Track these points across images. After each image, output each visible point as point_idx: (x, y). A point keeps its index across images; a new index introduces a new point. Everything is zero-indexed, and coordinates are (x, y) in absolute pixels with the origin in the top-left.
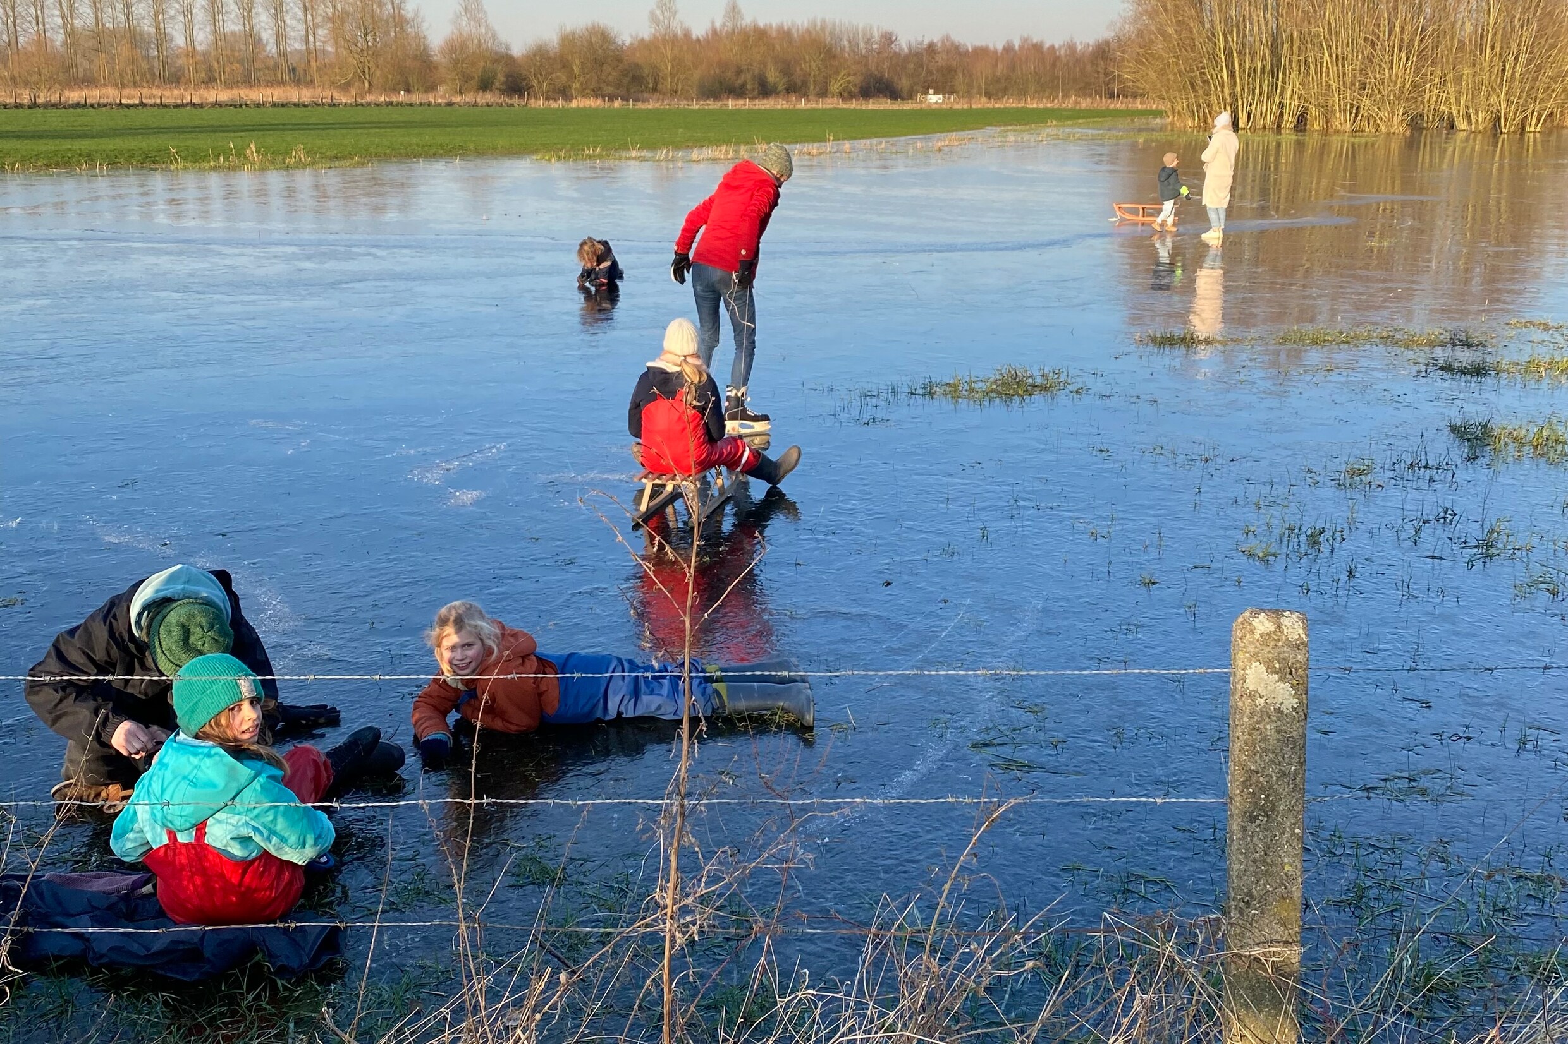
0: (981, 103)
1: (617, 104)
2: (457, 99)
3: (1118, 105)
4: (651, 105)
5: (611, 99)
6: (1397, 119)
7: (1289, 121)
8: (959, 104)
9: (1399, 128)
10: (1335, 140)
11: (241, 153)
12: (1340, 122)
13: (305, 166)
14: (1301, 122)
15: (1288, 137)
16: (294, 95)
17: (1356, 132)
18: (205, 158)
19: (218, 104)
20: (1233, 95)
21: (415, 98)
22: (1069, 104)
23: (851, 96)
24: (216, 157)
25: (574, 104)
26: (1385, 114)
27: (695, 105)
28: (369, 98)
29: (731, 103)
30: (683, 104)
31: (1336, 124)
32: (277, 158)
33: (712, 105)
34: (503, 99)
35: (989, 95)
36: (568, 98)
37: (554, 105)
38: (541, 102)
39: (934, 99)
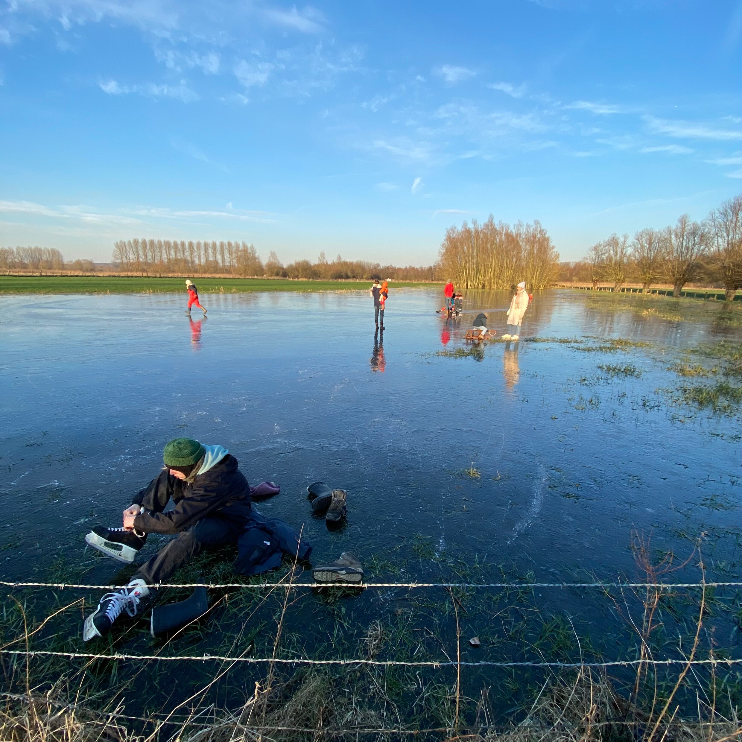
0: (401, 281)
1: (311, 280)
2: (270, 278)
3: (435, 282)
4: (319, 280)
5: (309, 279)
6: (508, 286)
7: (480, 286)
8: (394, 281)
9: (508, 288)
10: (492, 291)
11: (219, 289)
12: (494, 286)
13: (236, 293)
14: (483, 286)
15: (480, 290)
16: (228, 276)
17: (498, 289)
18: (209, 290)
19: (208, 278)
20: (467, 280)
21: (259, 277)
22: (423, 282)
23: (368, 279)
24: (212, 290)
25: (300, 280)
26: (505, 285)
27: (330, 280)
28: (247, 277)
29: (339, 280)
30: (327, 280)
31: (493, 287)
32: (228, 291)
33: (335, 281)
34: (282, 278)
35: (402, 279)
36: (298, 278)
37: (295, 280)
38: (291, 279)
39: (389, 280)
